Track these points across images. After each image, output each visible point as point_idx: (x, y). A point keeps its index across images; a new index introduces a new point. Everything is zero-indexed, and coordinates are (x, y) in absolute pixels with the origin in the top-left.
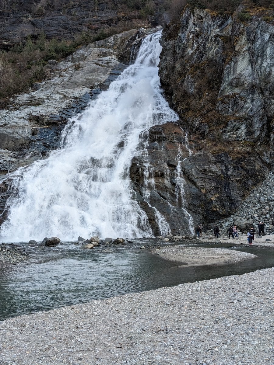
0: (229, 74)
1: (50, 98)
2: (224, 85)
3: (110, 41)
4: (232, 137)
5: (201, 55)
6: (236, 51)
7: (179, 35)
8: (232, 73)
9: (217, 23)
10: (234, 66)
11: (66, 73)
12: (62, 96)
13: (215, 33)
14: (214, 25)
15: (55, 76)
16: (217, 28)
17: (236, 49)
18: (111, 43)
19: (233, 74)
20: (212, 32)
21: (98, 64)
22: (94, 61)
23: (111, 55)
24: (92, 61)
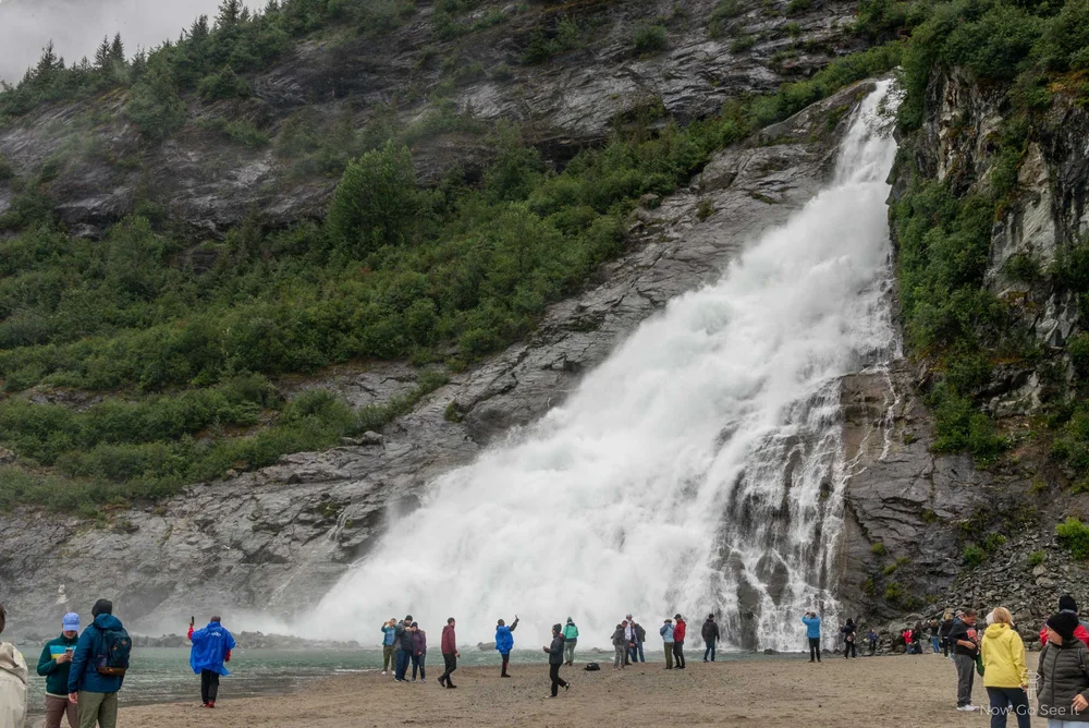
0: (1002, 243)
1: (617, 309)
2: (992, 272)
3: (799, 122)
4: (1004, 407)
5: (964, 183)
6: (1023, 184)
7: (925, 125)
8: (1010, 242)
9: (995, 102)
10: (1013, 225)
11: (676, 231)
12: (647, 301)
13: (990, 128)
14: (987, 107)
15: (647, 241)
16: (994, 115)
17: (1019, 179)
18: (802, 127)
19: (1013, 244)
20: (982, 125)
21: (758, 197)
22: (747, 187)
23: (798, 164)
24: (745, 189)
